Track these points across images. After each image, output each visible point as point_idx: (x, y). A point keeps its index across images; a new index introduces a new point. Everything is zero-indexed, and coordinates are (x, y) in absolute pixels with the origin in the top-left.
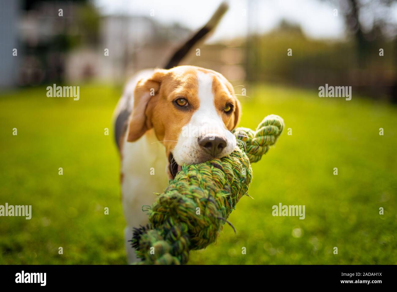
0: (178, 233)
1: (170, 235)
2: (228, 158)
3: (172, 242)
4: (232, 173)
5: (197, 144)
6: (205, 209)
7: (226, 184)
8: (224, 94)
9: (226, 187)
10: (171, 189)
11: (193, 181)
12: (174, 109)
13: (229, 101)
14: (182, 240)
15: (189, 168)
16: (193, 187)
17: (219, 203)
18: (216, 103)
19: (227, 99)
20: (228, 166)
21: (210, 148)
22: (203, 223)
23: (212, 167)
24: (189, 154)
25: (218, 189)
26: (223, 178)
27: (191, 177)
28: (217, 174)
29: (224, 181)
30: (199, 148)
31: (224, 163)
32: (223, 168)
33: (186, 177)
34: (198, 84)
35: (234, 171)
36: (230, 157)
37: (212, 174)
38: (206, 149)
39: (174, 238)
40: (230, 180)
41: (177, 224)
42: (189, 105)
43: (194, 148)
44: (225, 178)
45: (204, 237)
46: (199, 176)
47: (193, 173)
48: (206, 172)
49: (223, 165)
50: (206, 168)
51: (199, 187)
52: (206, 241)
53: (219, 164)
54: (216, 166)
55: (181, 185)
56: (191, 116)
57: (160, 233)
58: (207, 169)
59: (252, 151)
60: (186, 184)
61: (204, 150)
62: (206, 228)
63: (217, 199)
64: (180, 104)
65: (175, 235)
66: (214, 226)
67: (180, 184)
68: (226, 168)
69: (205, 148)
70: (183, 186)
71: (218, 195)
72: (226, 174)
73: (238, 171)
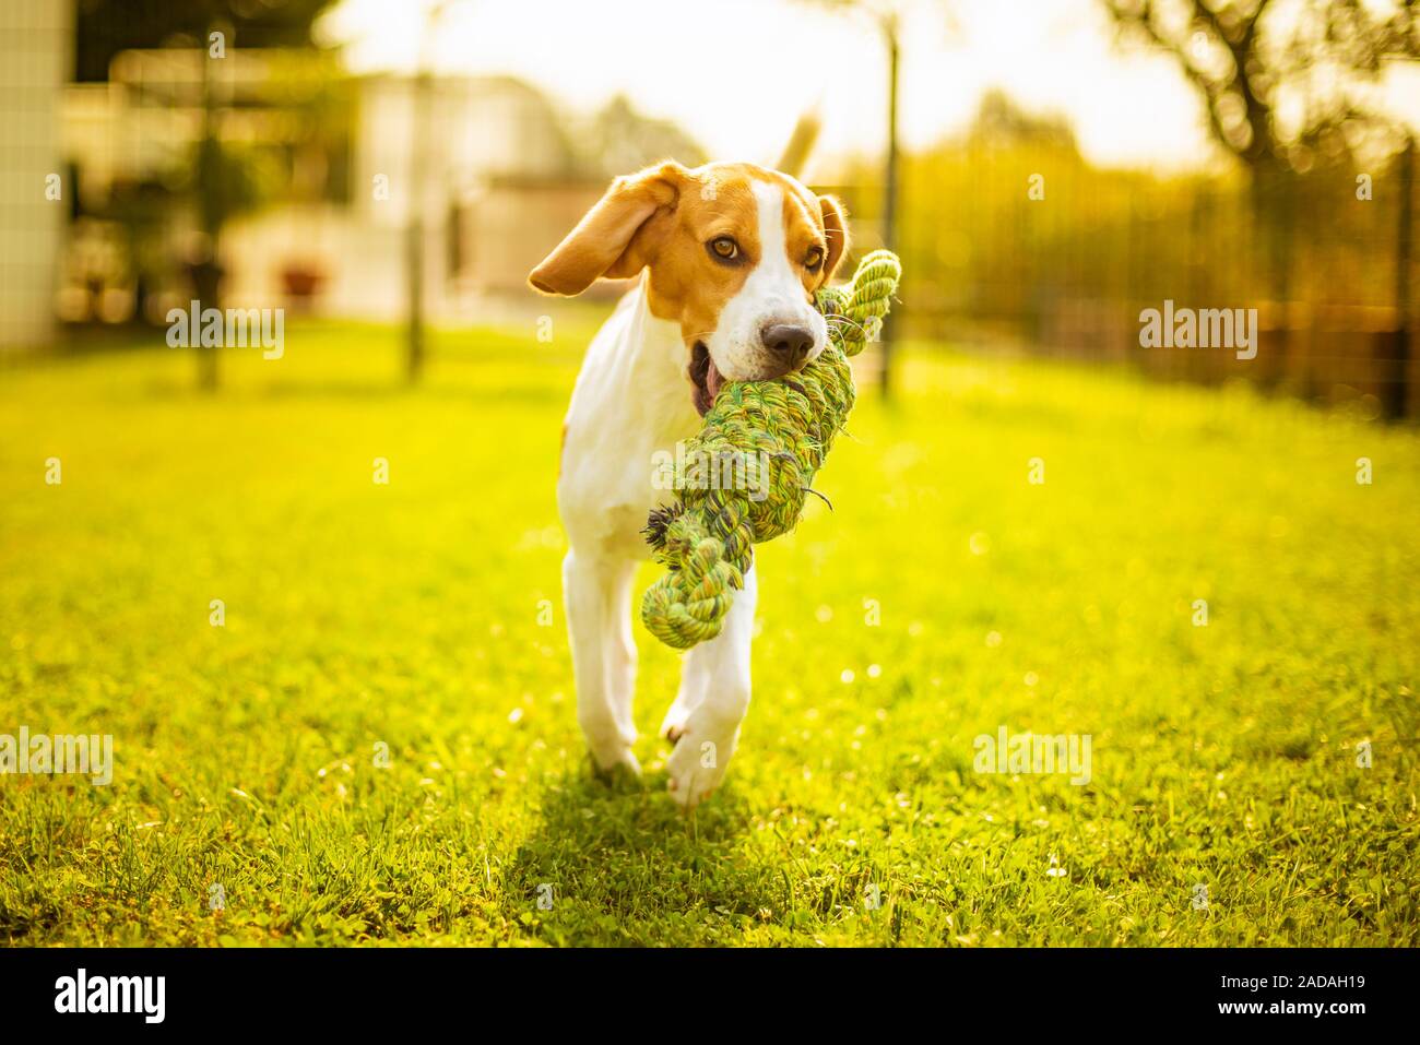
0: (735, 520)
1: (720, 524)
2: (814, 367)
3: (725, 536)
4: (823, 399)
5: (760, 340)
6: (779, 475)
7: (813, 422)
8: (806, 229)
9: (813, 426)
10: (713, 434)
11: (754, 420)
12: (708, 259)
13: (815, 243)
14: (742, 531)
15: (742, 390)
16: (757, 432)
17: (803, 460)
18: (790, 247)
19: (811, 238)
20: (815, 385)
21: (785, 351)
22: (777, 499)
23: (788, 389)
24: (747, 359)
25: (801, 434)
26: (807, 410)
27: (749, 411)
28: (795, 404)
29: (809, 415)
30: (763, 350)
31: (807, 378)
32: (807, 390)
33: (740, 411)
34: (756, 209)
35: (826, 392)
36: (817, 364)
37: (788, 404)
38: (778, 352)
39: (729, 530)
40: (819, 410)
41: (731, 503)
42: (742, 253)
43: (753, 347)
44: (812, 409)
45: (775, 522)
46: (766, 409)
47: (754, 403)
48: (778, 402)
49: (806, 382)
50: (776, 392)
51: (767, 432)
52: (778, 528)
53: (799, 382)
54: (794, 386)
55: (733, 428)
56: (745, 277)
57: (699, 519)
58: (778, 392)
59: (851, 336)
60: (743, 425)
61: (774, 354)
62: (780, 506)
63: (799, 453)
64: (720, 252)
65: (730, 525)
66: (795, 504)
67: (731, 425)
68: (811, 389)
69: (774, 350)
70: (737, 430)
71: (800, 445)
72: (811, 401)
73: (832, 393)
